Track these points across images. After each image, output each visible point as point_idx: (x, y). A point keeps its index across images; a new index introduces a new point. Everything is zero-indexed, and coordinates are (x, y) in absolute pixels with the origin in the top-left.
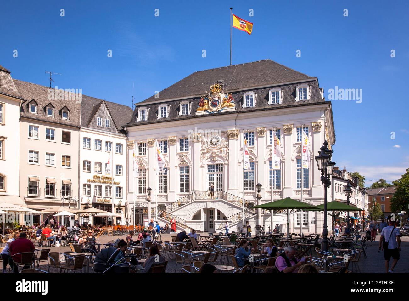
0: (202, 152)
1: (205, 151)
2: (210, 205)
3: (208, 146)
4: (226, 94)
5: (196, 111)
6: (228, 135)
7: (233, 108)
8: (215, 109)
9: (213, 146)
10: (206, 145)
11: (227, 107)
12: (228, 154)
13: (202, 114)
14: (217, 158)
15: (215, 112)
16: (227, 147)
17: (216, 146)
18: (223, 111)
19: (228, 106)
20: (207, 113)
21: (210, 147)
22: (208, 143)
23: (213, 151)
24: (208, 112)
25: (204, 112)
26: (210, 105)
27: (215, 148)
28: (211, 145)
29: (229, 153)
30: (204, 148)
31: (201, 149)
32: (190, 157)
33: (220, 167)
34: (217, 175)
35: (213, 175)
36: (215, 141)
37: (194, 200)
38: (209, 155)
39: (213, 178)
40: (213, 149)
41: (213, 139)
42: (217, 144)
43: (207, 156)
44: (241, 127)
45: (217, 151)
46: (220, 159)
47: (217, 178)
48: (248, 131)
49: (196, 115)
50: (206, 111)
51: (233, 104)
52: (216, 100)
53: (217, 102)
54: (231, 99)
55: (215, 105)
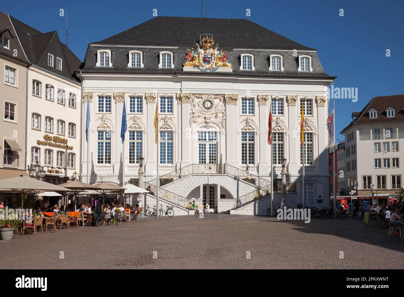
0: (192, 116)
1: (196, 115)
2: (212, 181)
3: (200, 109)
6: (224, 99)
7: (229, 69)
8: (207, 66)
9: (206, 110)
11: (223, 67)
12: (224, 121)
13: (192, 70)
14: (211, 124)
15: (208, 71)
16: (223, 113)
17: (209, 110)
18: (218, 71)
20: (198, 70)
22: (200, 106)
23: (207, 116)
24: (200, 69)
25: (194, 68)
26: (201, 61)
27: (208, 112)
28: (203, 109)
29: (226, 120)
30: (194, 112)
31: (190, 112)
32: (175, 120)
34: (210, 145)
35: (205, 145)
36: (208, 104)
37: (191, 174)
38: (201, 120)
39: (205, 148)
40: (206, 113)
41: (205, 102)
42: (211, 108)
43: (198, 120)
44: (239, 91)
45: (211, 116)
46: (215, 126)
47: (210, 148)
48: (248, 97)
49: (184, 70)
50: (197, 68)
51: (229, 64)
52: (209, 56)
53: (210, 58)
54: (225, 59)
55: (207, 62)
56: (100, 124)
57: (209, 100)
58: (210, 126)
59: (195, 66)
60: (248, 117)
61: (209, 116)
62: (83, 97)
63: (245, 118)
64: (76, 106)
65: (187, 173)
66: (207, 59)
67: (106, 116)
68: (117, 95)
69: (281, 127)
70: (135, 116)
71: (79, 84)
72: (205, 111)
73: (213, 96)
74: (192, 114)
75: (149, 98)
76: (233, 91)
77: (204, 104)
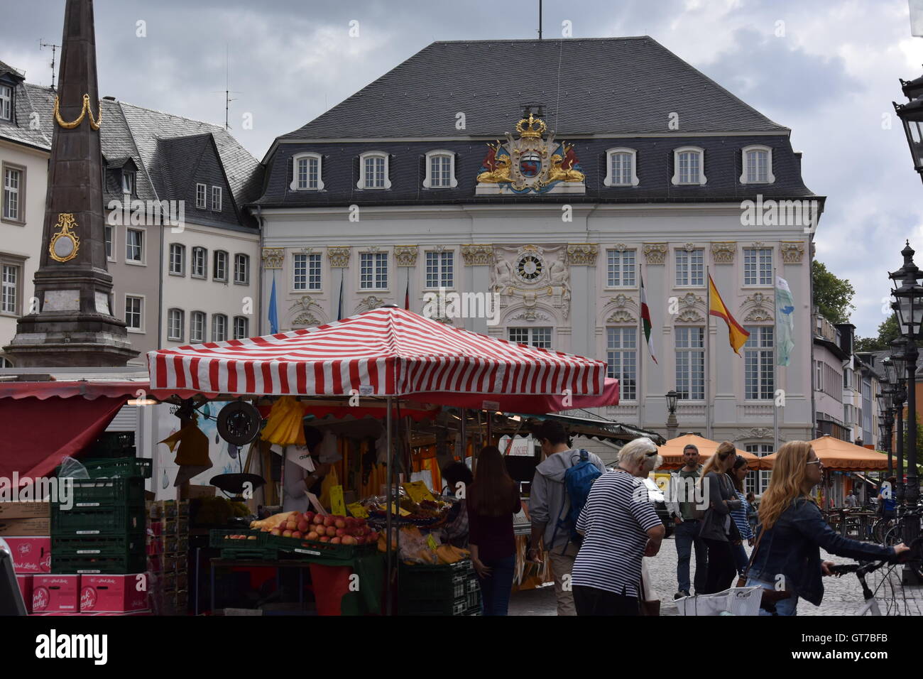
1: (504, 291)
3: (513, 279)
4: (558, 145)
5: (477, 183)
6: (566, 255)
7: (578, 187)
8: (531, 182)
9: (526, 281)
10: (506, 275)
11: (563, 180)
12: (566, 303)
13: (497, 191)
14: (536, 311)
15: (532, 192)
16: (564, 286)
17: (533, 280)
19: (567, 178)
20: (510, 192)
21: (516, 280)
22: (512, 271)
23: (526, 294)
24: (512, 189)
25: (501, 187)
26: (516, 169)
27: (530, 285)
28: (521, 277)
29: (569, 300)
30: (500, 284)
31: (491, 285)
33: (543, 336)
36: (530, 268)
38: (514, 303)
40: (527, 287)
41: (525, 262)
42: (537, 275)
43: (510, 305)
44: (601, 236)
45: (538, 293)
46: (546, 315)
48: (621, 248)
49: (477, 193)
50: (506, 186)
51: (578, 174)
52: (533, 159)
53: (537, 164)
54: (571, 161)
55: (529, 172)
56: (296, 316)
57: (533, 258)
58: (535, 316)
59: (502, 182)
60: (621, 293)
61: (533, 294)
62: (263, 259)
63: (615, 295)
64: (248, 279)
66: (530, 165)
67: (309, 298)
68: (334, 252)
69: (697, 314)
70: (371, 297)
71: (255, 230)
72: (524, 283)
73: (541, 249)
74: (494, 290)
75: (402, 257)
76: (586, 235)
77: (523, 265)
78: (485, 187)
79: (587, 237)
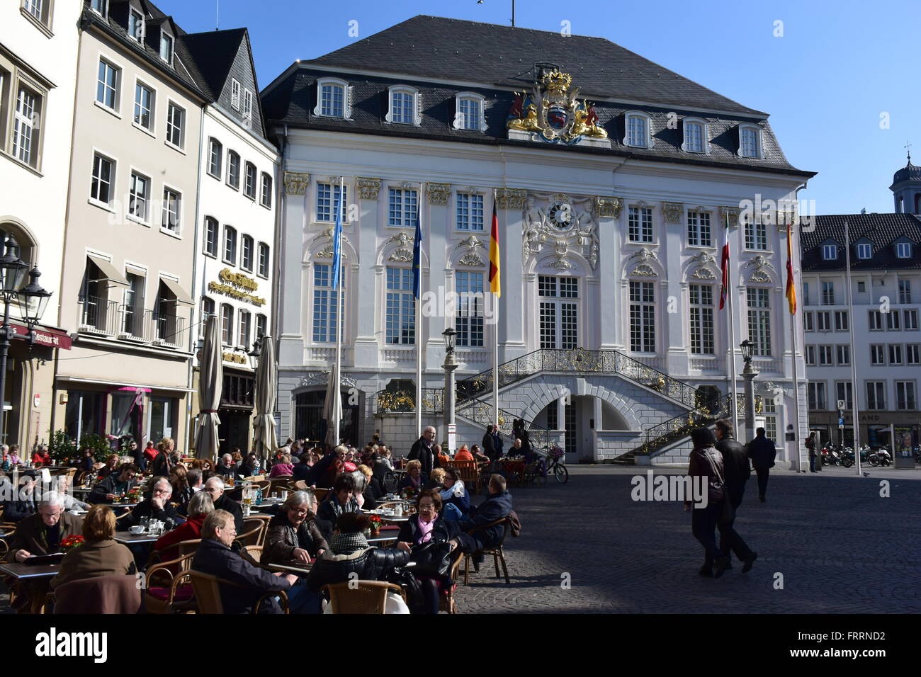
0: (526, 239)
1: (536, 238)
2: (584, 389)
3: (545, 226)
5: (510, 128)
7: (603, 142)
8: (558, 132)
9: (557, 229)
10: (537, 222)
11: (590, 136)
12: (595, 254)
13: (526, 138)
15: (560, 143)
16: (592, 237)
17: (564, 230)
18: (582, 143)
19: (592, 133)
20: (540, 140)
21: (547, 228)
22: (543, 219)
24: (543, 138)
25: (531, 135)
26: (544, 120)
27: (560, 233)
28: (552, 225)
29: (597, 252)
30: (532, 231)
31: (522, 231)
33: (570, 286)
34: (564, 306)
35: (553, 305)
36: (561, 216)
37: (539, 372)
38: (545, 250)
39: (553, 312)
40: (558, 235)
41: (556, 211)
42: (567, 224)
43: (540, 251)
44: (625, 191)
47: (564, 313)
48: (643, 204)
49: (509, 137)
50: (537, 134)
51: (603, 132)
52: (560, 111)
53: (564, 116)
54: (593, 119)
55: (557, 124)
56: (321, 248)
57: (563, 207)
59: (532, 131)
60: (643, 248)
61: (563, 242)
62: (284, 184)
63: (637, 249)
64: (269, 203)
65: (529, 370)
66: (557, 116)
68: (364, 183)
72: (554, 231)
74: (526, 236)
75: (436, 194)
76: (613, 189)
77: (554, 213)
78: (516, 133)
79: (614, 191)
